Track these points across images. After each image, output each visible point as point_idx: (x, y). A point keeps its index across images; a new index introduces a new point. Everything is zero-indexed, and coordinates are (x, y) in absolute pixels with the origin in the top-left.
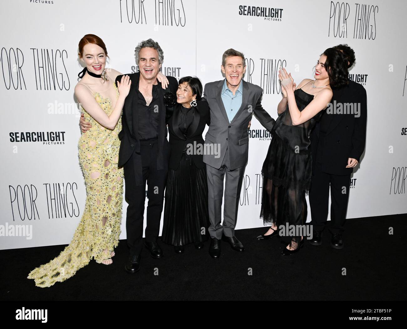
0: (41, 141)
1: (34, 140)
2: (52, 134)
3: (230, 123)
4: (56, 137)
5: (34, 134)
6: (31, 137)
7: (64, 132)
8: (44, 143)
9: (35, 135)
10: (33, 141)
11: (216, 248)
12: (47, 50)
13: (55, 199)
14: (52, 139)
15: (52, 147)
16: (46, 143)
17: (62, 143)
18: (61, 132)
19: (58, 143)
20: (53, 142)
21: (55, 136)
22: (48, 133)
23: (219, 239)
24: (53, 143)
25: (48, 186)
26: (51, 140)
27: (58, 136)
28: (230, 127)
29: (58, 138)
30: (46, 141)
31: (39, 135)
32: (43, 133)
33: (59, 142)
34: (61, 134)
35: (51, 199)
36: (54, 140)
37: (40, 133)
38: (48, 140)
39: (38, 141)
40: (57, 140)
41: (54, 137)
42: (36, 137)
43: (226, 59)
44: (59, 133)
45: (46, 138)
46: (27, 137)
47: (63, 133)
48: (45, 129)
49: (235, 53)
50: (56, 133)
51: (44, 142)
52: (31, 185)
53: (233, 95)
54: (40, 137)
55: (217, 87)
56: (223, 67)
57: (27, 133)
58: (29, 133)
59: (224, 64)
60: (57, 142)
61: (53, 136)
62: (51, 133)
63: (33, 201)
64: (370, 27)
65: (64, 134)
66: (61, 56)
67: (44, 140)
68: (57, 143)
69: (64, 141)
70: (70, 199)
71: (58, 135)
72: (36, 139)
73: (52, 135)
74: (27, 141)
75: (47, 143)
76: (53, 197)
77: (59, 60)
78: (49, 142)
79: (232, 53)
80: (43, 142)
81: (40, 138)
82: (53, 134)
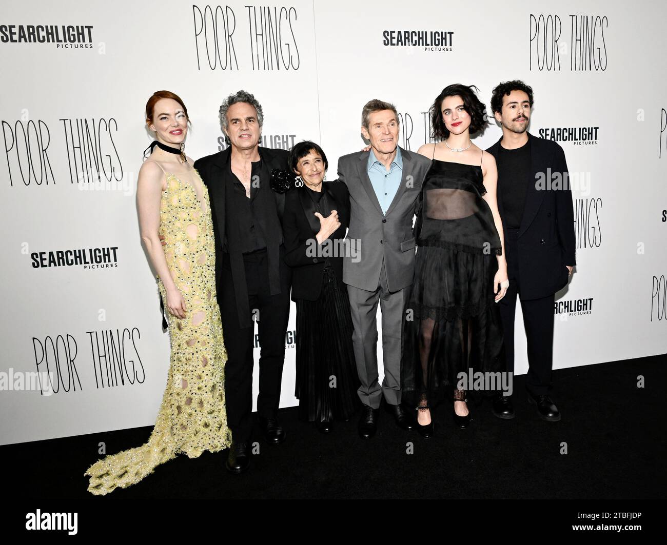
0: (81, 263)
1: (70, 262)
2: (97, 251)
3: (385, 214)
4: (104, 256)
5: (69, 253)
6: (65, 258)
7: (117, 248)
8: (85, 267)
9: (71, 254)
10: (68, 264)
11: (370, 422)
12: (85, 120)
13: (105, 356)
14: (98, 260)
15: (97, 272)
16: (88, 267)
17: (114, 266)
18: (112, 249)
19: (107, 266)
20: (99, 264)
21: (102, 254)
22: (91, 250)
23: (374, 408)
24: (99, 266)
25: (94, 335)
26: (96, 262)
27: (106, 255)
28: (384, 221)
29: (107, 257)
30: (88, 263)
31: (78, 255)
32: (84, 251)
33: (109, 264)
34: (111, 252)
35: (99, 357)
36: (100, 262)
37: (79, 251)
38: (92, 262)
39: (76, 264)
40: (105, 261)
41: (100, 257)
42: (72, 257)
43: (369, 117)
44: (108, 249)
45: (88, 259)
46: (59, 258)
47: (114, 249)
48: (87, 245)
49: (383, 105)
50: (104, 249)
51: (86, 265)
52: (68, 335)
53: (385, 170)
54: (79, 257)
55: (360, 159)
56: (364, 130)
57: (58, 253)
58: (62, 252)
59: (366, 124)
60: (105, 264)
61: (100, 254)
62: (95, 250)
63: (71, 361)
64: (597, 51)
65: (116, 250)
66: (108, 128)
67: (86, 263)
68: (105, 266)
69: (116, 263)
70: (130, 355)
71: (106, 253)
72: (72, 260)
73: (98, 254)
74: (59, 265)
75: (91, 267)
76: (102, 353)
77: (104, 134)
78: (93, 264)
79: (377, 106)
80: (83, 265)
81: (78, 259)
82: (100, 252)
